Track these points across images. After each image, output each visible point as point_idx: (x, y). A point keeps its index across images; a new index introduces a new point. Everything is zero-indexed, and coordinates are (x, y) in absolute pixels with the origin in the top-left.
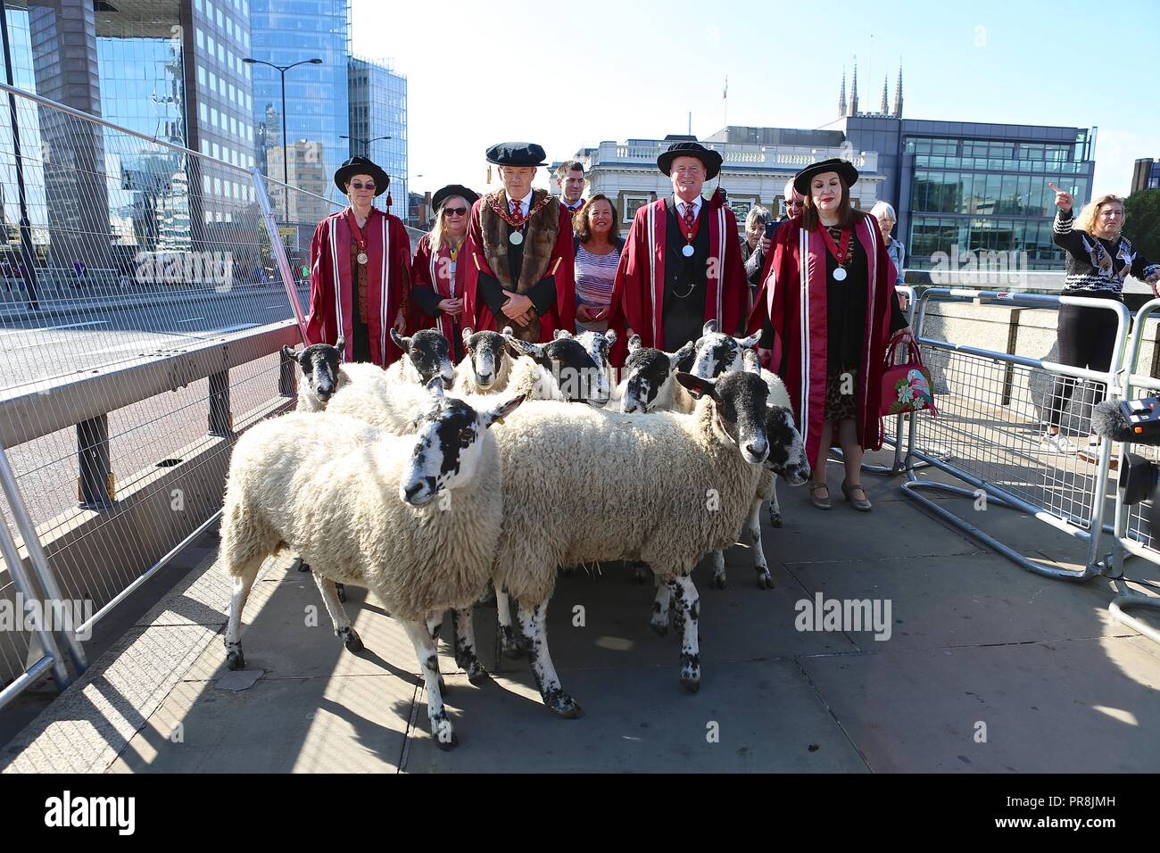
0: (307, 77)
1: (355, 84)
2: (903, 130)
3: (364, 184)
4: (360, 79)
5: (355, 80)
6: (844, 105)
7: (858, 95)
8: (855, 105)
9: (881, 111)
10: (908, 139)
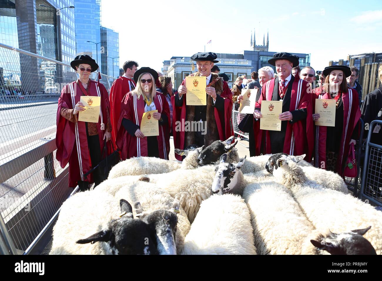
0: (88, 33)
1: (103, 35)
2: (259, 54)
3: (86, 69)
4: (104, 33)
5: (103, 34)
6: (252, 43)
7: (256, 40)
8: (255, 43)
9: (263, 45)
10: (261, 57)
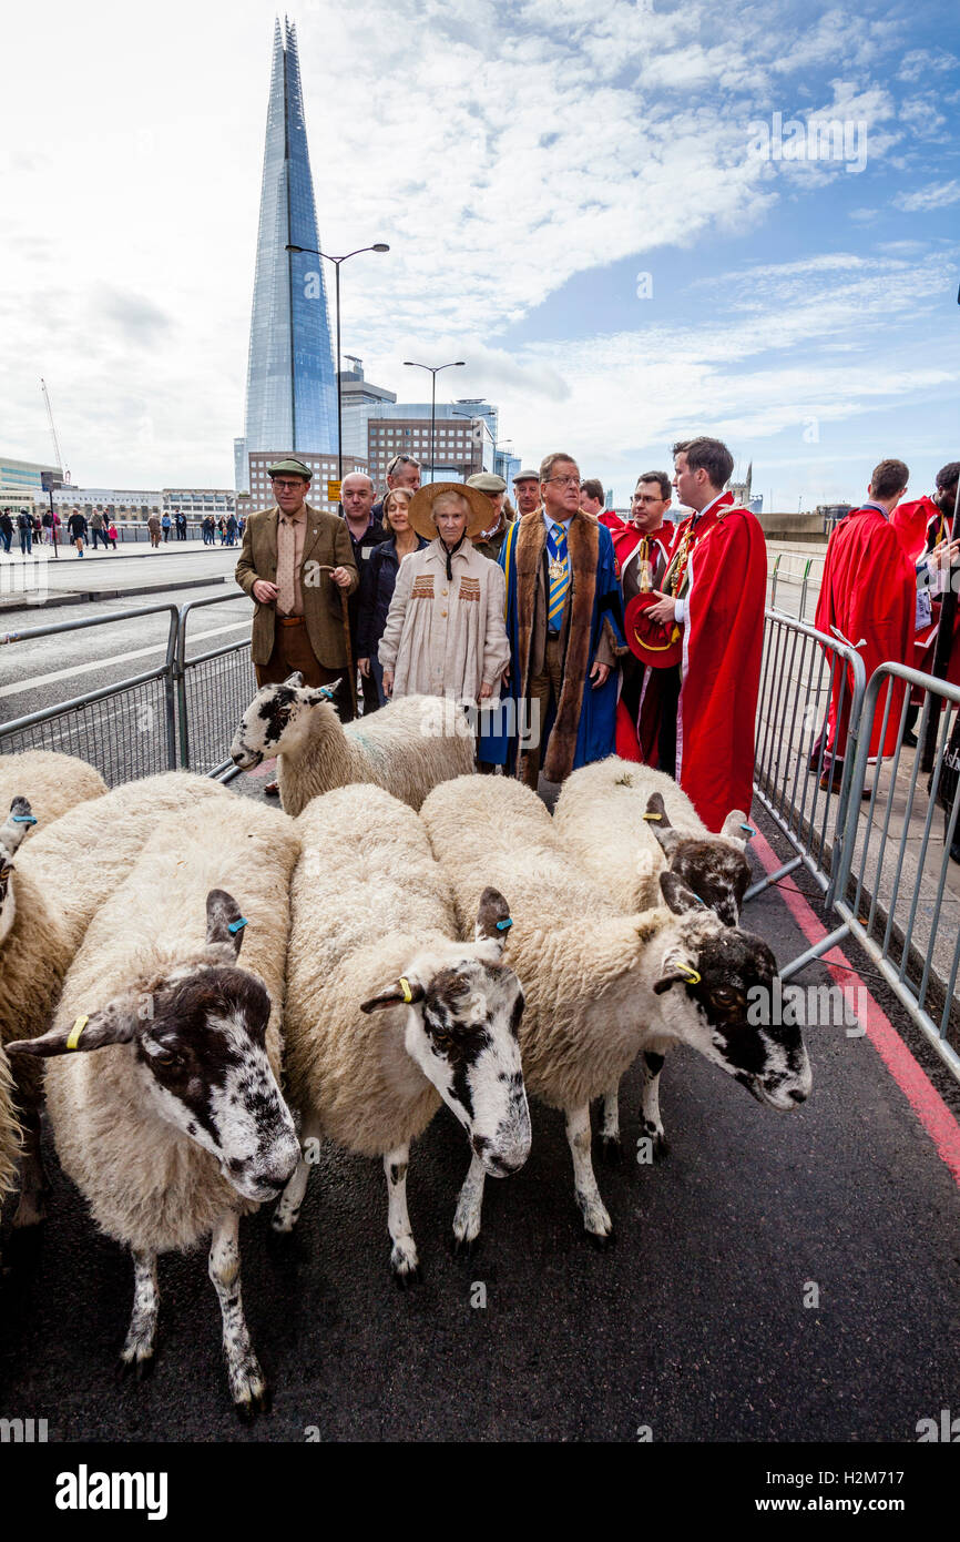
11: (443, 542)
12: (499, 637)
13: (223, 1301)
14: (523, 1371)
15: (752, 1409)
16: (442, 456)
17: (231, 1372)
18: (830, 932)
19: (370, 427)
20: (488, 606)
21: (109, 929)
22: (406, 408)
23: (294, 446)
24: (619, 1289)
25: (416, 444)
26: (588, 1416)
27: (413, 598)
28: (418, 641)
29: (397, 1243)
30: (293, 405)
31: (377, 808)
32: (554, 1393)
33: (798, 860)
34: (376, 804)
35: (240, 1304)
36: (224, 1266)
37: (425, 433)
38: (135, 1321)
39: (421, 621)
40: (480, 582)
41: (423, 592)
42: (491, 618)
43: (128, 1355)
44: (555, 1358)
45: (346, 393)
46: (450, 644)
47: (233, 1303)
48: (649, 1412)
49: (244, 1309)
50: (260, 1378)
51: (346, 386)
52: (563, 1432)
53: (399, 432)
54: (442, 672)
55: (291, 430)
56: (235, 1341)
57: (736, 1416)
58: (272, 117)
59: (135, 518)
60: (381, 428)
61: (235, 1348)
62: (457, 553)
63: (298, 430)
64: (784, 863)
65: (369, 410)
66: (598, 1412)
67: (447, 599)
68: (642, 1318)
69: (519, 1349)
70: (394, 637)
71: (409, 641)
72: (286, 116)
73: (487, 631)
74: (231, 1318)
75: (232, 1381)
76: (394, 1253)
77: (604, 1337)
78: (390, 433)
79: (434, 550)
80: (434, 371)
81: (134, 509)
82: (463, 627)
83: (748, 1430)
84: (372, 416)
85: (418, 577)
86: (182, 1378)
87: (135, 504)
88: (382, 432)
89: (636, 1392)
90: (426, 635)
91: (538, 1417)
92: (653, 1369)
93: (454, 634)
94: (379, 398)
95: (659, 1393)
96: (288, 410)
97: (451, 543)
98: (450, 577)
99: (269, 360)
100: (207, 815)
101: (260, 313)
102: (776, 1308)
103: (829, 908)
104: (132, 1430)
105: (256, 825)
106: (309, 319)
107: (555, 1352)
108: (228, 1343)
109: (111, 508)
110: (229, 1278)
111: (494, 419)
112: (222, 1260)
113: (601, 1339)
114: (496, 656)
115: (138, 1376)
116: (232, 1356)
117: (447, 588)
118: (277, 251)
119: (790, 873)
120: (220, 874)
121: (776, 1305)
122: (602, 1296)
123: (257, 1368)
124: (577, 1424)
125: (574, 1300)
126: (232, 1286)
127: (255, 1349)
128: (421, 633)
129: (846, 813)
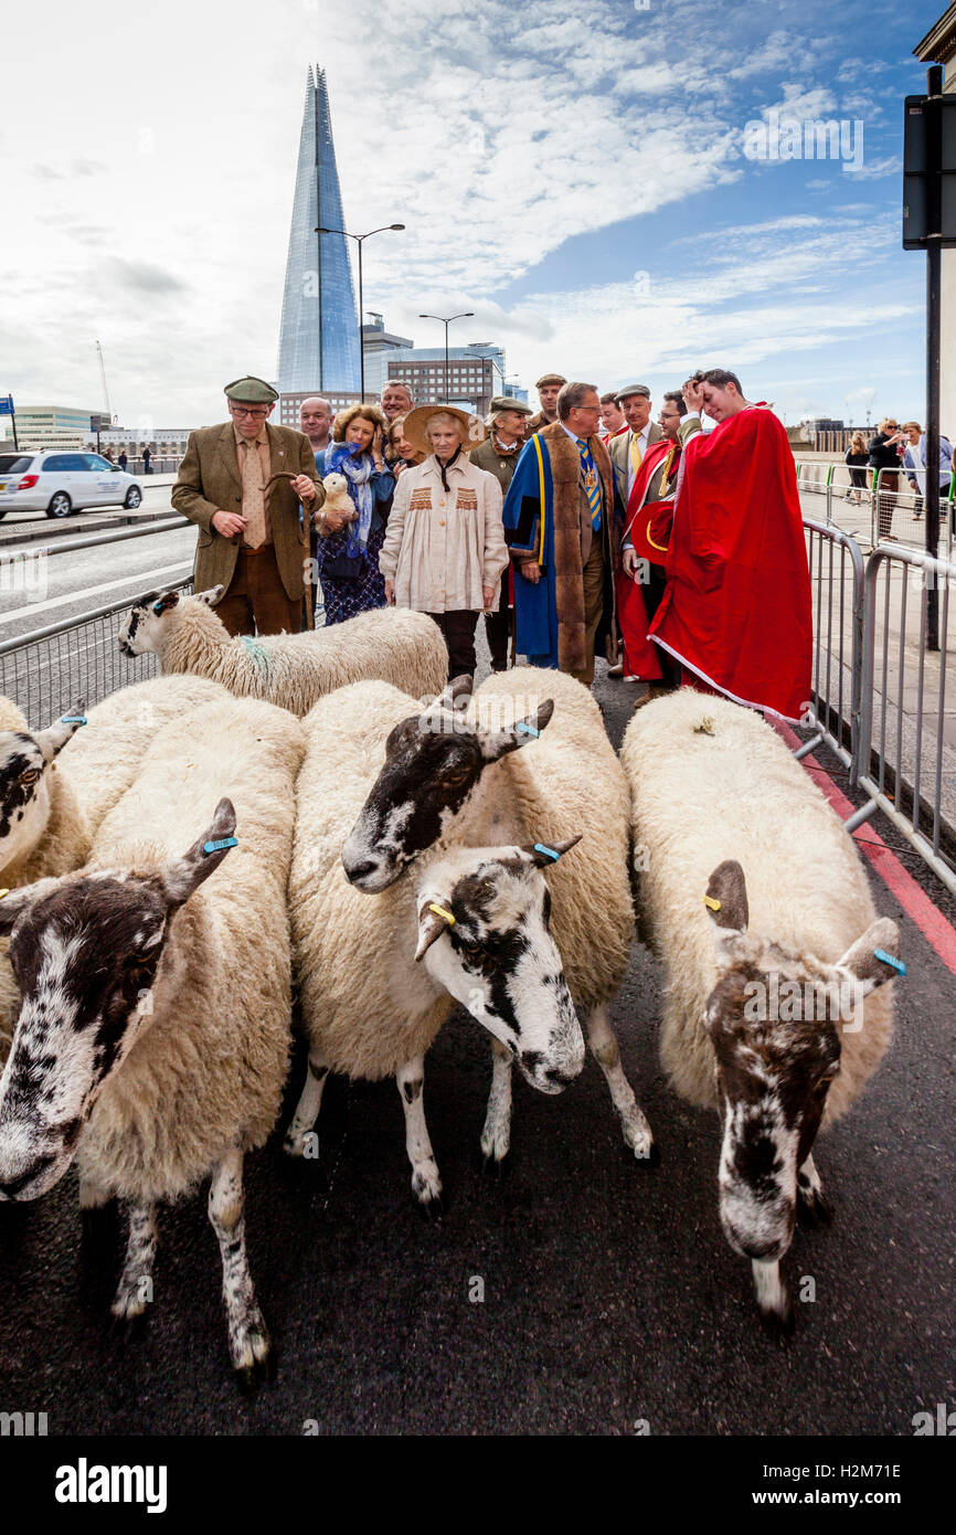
11: (438, 459)
12: (499, 542)
13: (224, 1246)
14: (564, 1316)
15: (829, 1354)
16: (456, 390)
17: (231, 1330)
18: (858, 808)
19: (390, 369)
20: (486, 514)
21: (119, 833)
22: (420, 352)
23: (321, 387)
24: (668, 1211)
25: (432, 381)
26: (642, 1371)
27: (411, 509)
28: (418, 549)
29: (417, 1169)
30: (321, 353)
31: (384, 705)
32: (601, 1342)
33: (818, 738)
34: (384, 700)
35: (243, 1248)
36: (226, 1207)
37: (440, 372)
38: (127, 1269)
39: (420, 530)
40: (476, 492)
41: (421, 504)
42: (489, 526)
43: (119, 1308)
44: (600, 1298)
45: (367, 342)
46: (450, 551)
47: (234, 1248)
48: (712, 1363)
49: (247, 1256)
50: (264, 1336)
51: (367, 337)
52: (613, 1394)
53: (416, 372)
54: (443, 578)
55: (319, 374)
56: (237, 1293)
57: (812, 1365)
58: (304, 135)
59: (174, 452)
60: (400, 369)
61: (236, 1301)
62: (452, 467)
63: (325, 374)
64: (805, 742)
65: (389, 355)
66: (653, 1365)
67: (445, 508)
68: (696, 1245)
69: (559, 1289)
70: (394, 547)
71: (410, 550)
72: (317, 134)
73: (486, 537)
74: (232, 1266)
75: (232, 1341)
76: (414, 1180)
77: (655, 1270)
78: (409, 372)
79: (429, 465)
80: (447, 322)
81: (174, 444)
82: (463, 534)
83: (827, 1382)
84: (392, 359)
85: (415, 491)
86: (174, 1340)
87: (175, 440)
88: (401, 372)
89: (694, 1338)
90: (426, 542)
91: (583, 1375)
92: (713, 1309)
93: (453, 542)
94: (398, 345)
95: (720, 1339)
96: (316, 358)
97: (444, 459)
98: (447, 489)
99: (299, 318)
100: (210, 719)
101: (292, 282)
102: (844, 1227)
103: (855, 784)
104: (115, 1409)
105: (262, 729)
106: (336, 284)
107: (601, 1291)
108: (228, 1294)
109: (153, 444)
110: (231, 1220)
111: (502, 358)
112: (224, 1200)
113: (652, 1272)
114: (498, 560)
115: (126, 1339)
116: (233, 1311)
117: (445, 499)
118: (308, 235)
119: (811, 751)
120: (232, 776)
121: (844, 1223)
122: (648, 1220)
123: (260, 1323)
124: (630, 1383)
125: (619, 1226)
126: (234, 1229)
127: (259, 1301)
128: (420, 542)
129: (860, 689)
